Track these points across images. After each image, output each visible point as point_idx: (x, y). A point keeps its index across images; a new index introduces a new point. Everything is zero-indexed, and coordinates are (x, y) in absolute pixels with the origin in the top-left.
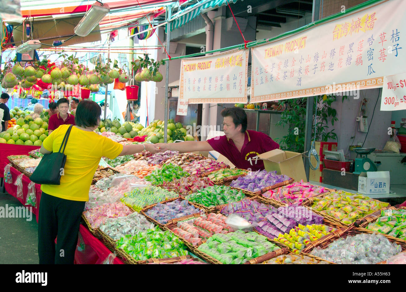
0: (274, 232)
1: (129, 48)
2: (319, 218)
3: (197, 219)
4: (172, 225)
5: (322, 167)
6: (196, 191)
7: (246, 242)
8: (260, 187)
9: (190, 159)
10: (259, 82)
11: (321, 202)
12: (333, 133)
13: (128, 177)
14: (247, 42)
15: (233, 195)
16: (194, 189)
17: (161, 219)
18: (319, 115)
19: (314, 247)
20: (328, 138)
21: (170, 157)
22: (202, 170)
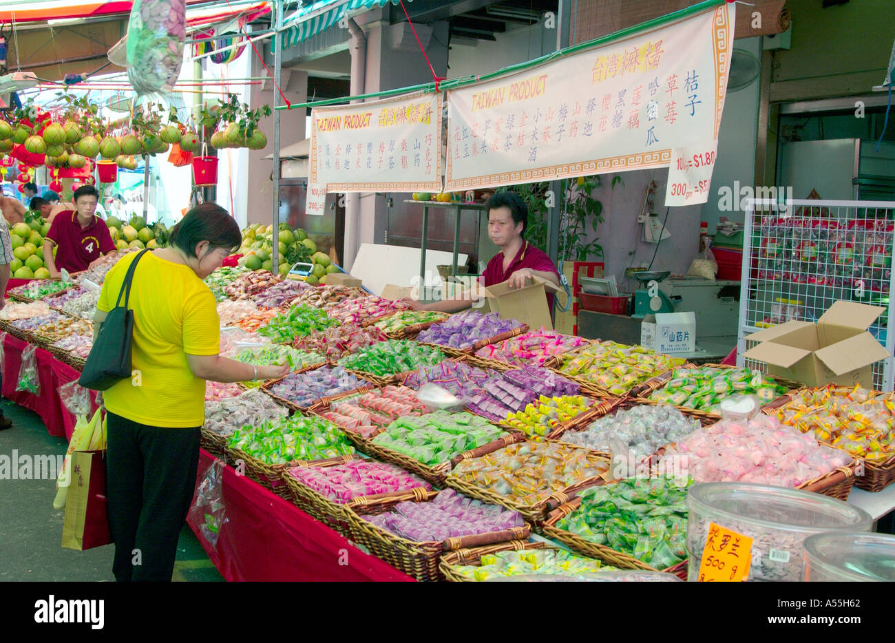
0: (499, 411)
1: (192, 83)
2: (573, 386)
3: (364, 397)
4: (322, 408)
5: (576, 308)
6: (357, 351)
7: (455, 427)
8: (470, 341)
9: (338, 297)
10: (462, 154)
11: (576, 361)
12: (595, 245)
13: (226, 330)
14: (438, 80)
15: (424, 356)
16: (352, 348)
17: (299, 400)
18: (573, 214)
19: (565, 430)
20: (587, 254)
21: (298, 294)
22: (361, 315)
